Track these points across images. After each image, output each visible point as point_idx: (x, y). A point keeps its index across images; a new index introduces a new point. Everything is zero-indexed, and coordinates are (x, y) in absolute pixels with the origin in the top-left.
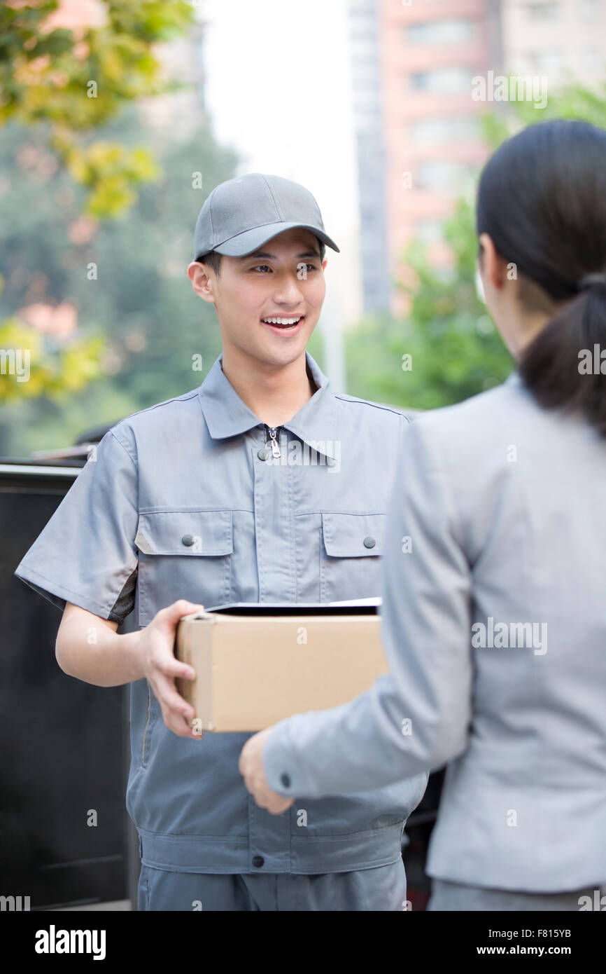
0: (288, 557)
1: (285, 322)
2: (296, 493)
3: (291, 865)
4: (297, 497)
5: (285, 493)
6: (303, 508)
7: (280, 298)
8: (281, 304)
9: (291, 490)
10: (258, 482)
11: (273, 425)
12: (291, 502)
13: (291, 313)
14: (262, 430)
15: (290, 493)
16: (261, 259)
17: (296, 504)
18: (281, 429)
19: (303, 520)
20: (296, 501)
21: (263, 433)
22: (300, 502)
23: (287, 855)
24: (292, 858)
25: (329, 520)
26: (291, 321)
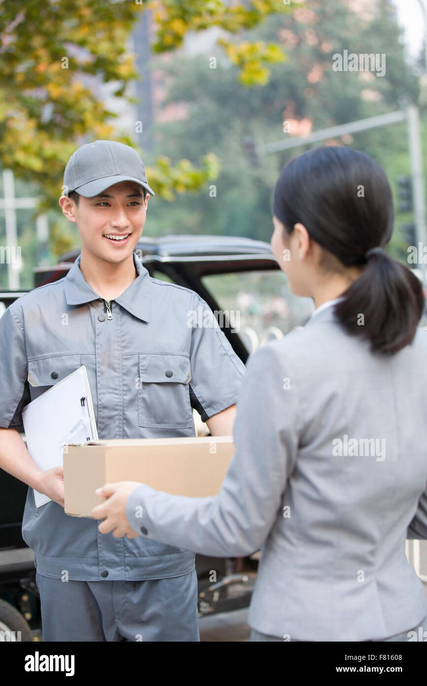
0: (117, 383)
1: (117, 238)
2: (122, 342)
3: (125, 575)
4: (124, 344)
5: (115, 341)
6: (127, 351)
7: (115, 223)
8: (116, 227)
9: (119, 340)
10: (98, 335)
11: (108, 299)
12: (119, 347)
13: (121, 233)
14: (101, 302)
15: (118, 342)
16: (104, 198)
17: (122, 348)
18: (113, 302)
19: (127, 359)
20: (122, 347)
21: (102, 304)
22: (125, 347)
23: (123, 569)
24: (126, 570)
25: (144, 358)
26: (122, 238)
